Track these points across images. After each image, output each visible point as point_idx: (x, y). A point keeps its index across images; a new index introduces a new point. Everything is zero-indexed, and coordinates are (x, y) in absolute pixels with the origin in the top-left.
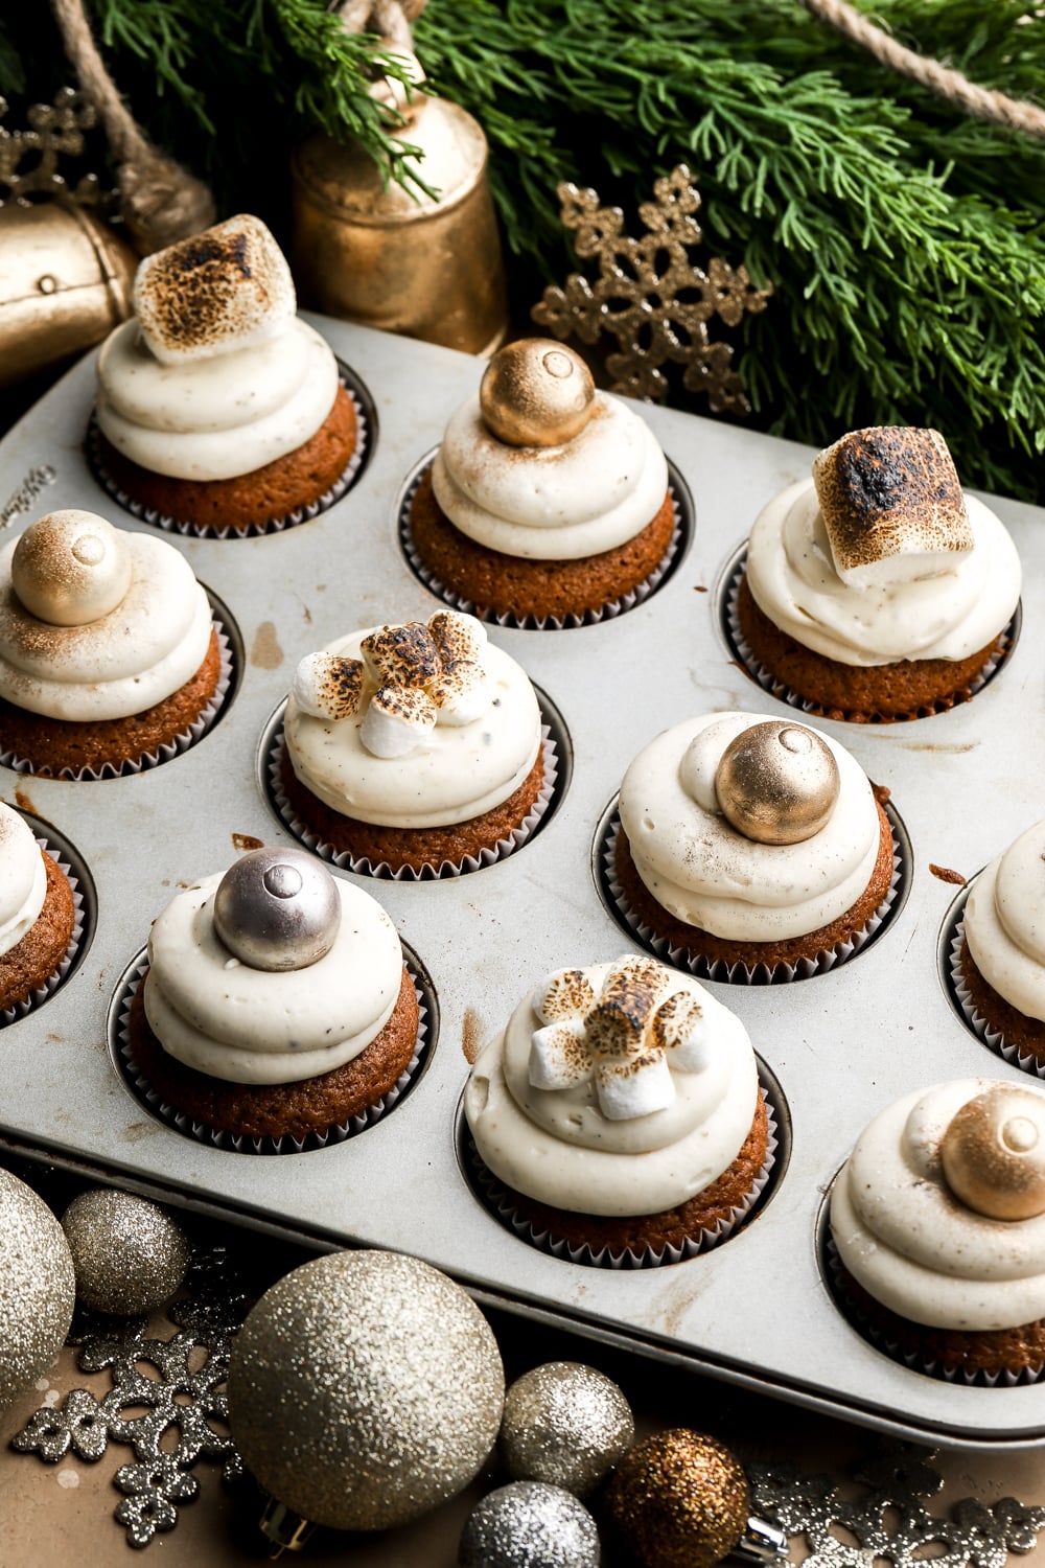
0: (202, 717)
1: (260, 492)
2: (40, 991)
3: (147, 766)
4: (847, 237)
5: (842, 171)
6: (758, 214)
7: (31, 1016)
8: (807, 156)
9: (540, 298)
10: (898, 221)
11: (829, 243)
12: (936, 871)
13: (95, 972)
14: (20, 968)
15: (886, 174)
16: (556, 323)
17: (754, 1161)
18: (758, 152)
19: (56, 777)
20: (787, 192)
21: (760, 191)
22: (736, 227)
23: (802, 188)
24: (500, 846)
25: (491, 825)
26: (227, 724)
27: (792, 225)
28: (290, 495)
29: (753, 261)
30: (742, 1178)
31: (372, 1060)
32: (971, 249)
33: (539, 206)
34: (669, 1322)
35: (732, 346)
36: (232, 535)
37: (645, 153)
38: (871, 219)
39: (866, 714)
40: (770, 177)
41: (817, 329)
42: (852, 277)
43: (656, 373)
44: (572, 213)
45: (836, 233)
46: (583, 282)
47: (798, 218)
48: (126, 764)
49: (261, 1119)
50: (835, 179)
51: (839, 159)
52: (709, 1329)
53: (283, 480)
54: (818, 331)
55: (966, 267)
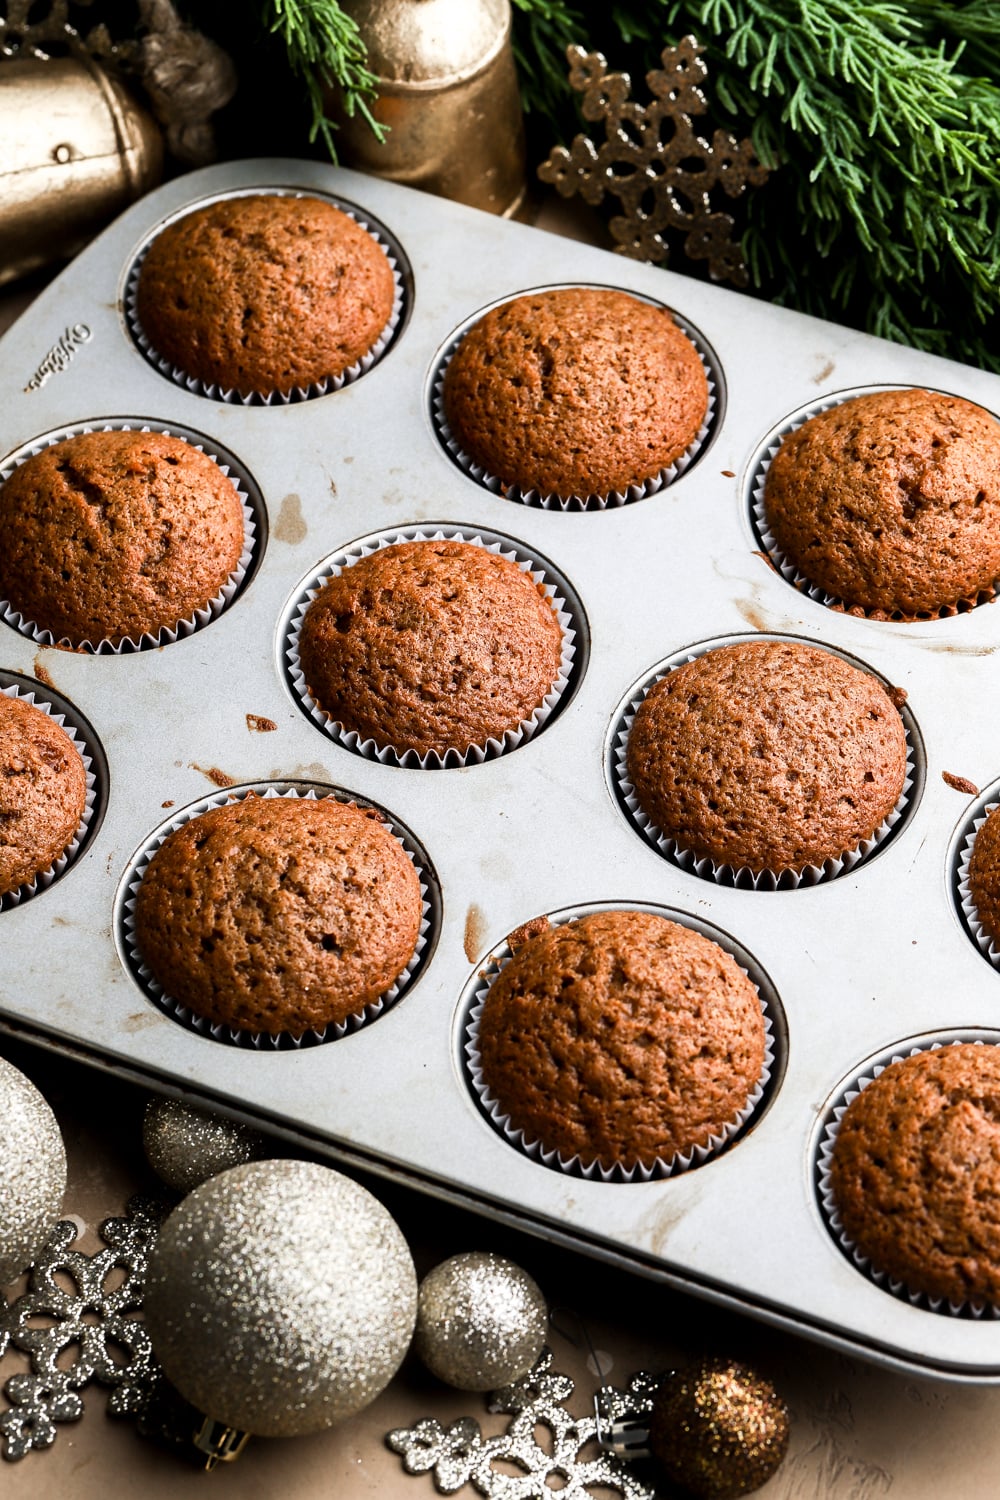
0: (222, 592)
1: (285, 359)
2: (46, 873)
3: (166, 640)
4: (855, 121)
5: (852, 55)
6: (766, 94)
7: (38, 898)
8: (818, 36)
9: (546, 157)
10: (905, 108)
11: (837, 126)
12: (949, 779)
13: (104, 855)
14: (27, 850)
15: (895, 58)
16: (561, 182)
17: (748, 1077)
18: (769, 28)
19: (75, 649)
20: (796, 72)
21: (769, 70)
22: (744, 104)
23: (811, 68)
24: (507, 736)
25: (500, 714)
26: (246, 600)
27: (800, 106)
28: (316, 364)
29: (761, 137)
30: (736, 1095)
31: (372, 959)
32: (978, 139)
33: (548, 68)
34: (656, 1240)
35: (733, 216)
36: (257, 402)
37: (656, 21)
38: (879, 105)
39: (887, 611)
40: (780, 53)
41: (822, 207)
42: (858, 161)
43: (658, 238)
44: (581, 75)
45: (845, 116)
46: (589, 144)
47: (806, 99)
48: (146, 638)
49: (259, 1015)
50: (845, 63)
51: (849, 41)
52: (695, 1249)
53: (311, 350)
54: (823, 211)
55: (972, 157)
